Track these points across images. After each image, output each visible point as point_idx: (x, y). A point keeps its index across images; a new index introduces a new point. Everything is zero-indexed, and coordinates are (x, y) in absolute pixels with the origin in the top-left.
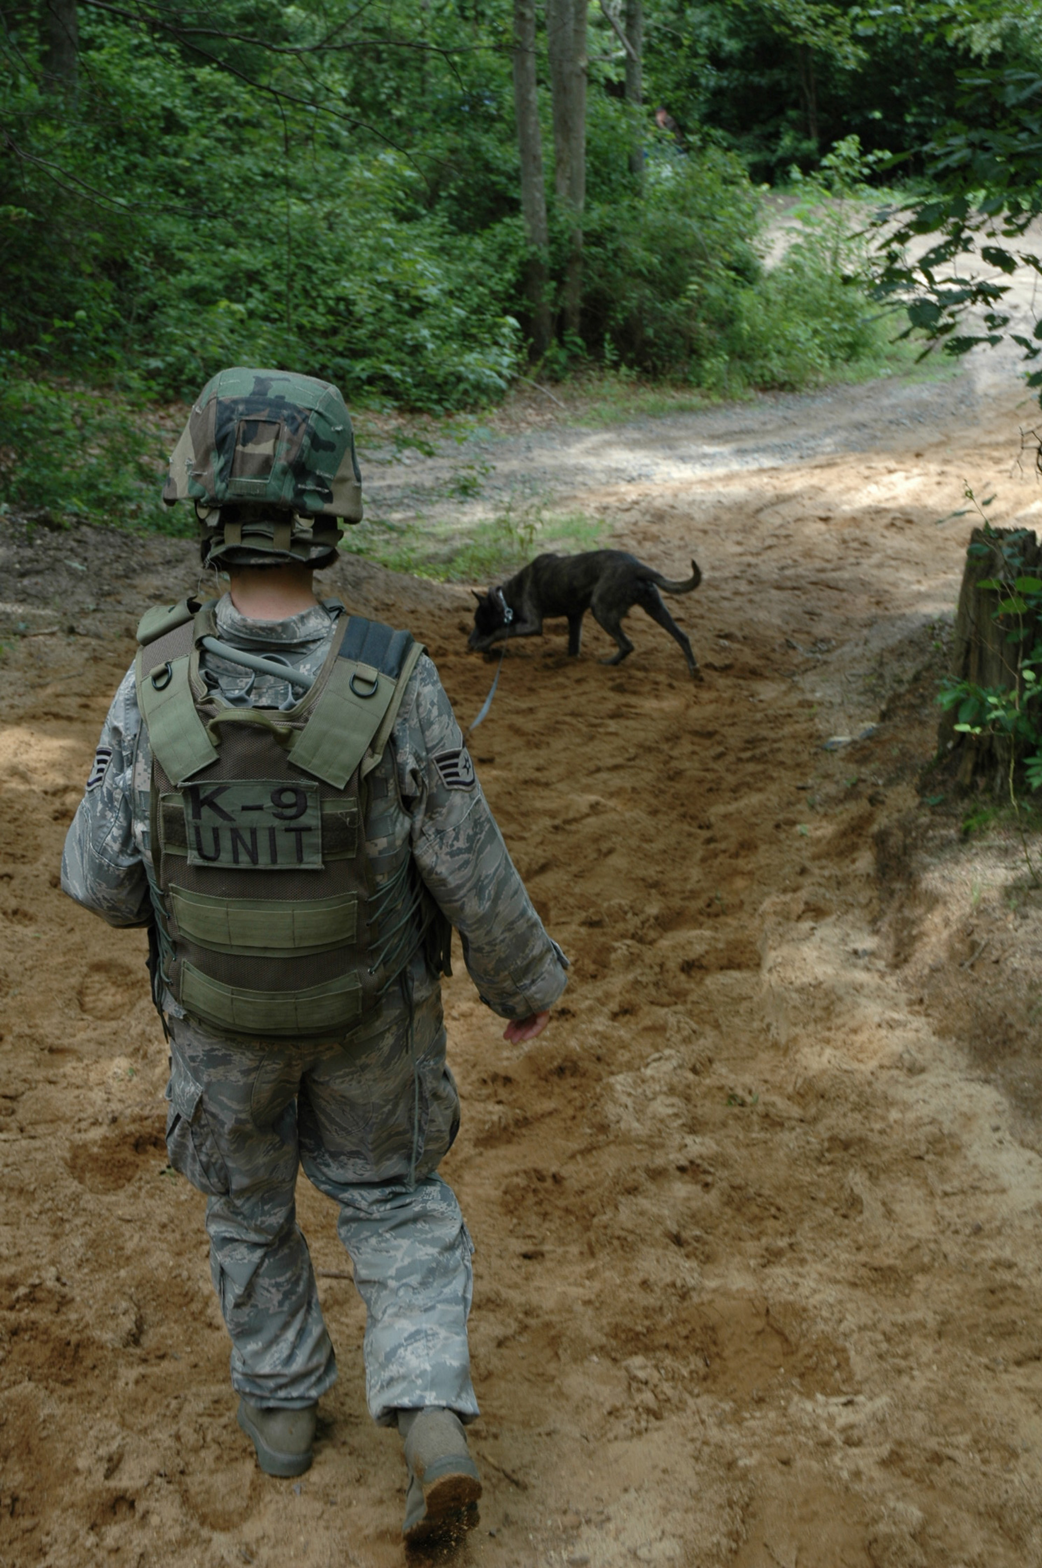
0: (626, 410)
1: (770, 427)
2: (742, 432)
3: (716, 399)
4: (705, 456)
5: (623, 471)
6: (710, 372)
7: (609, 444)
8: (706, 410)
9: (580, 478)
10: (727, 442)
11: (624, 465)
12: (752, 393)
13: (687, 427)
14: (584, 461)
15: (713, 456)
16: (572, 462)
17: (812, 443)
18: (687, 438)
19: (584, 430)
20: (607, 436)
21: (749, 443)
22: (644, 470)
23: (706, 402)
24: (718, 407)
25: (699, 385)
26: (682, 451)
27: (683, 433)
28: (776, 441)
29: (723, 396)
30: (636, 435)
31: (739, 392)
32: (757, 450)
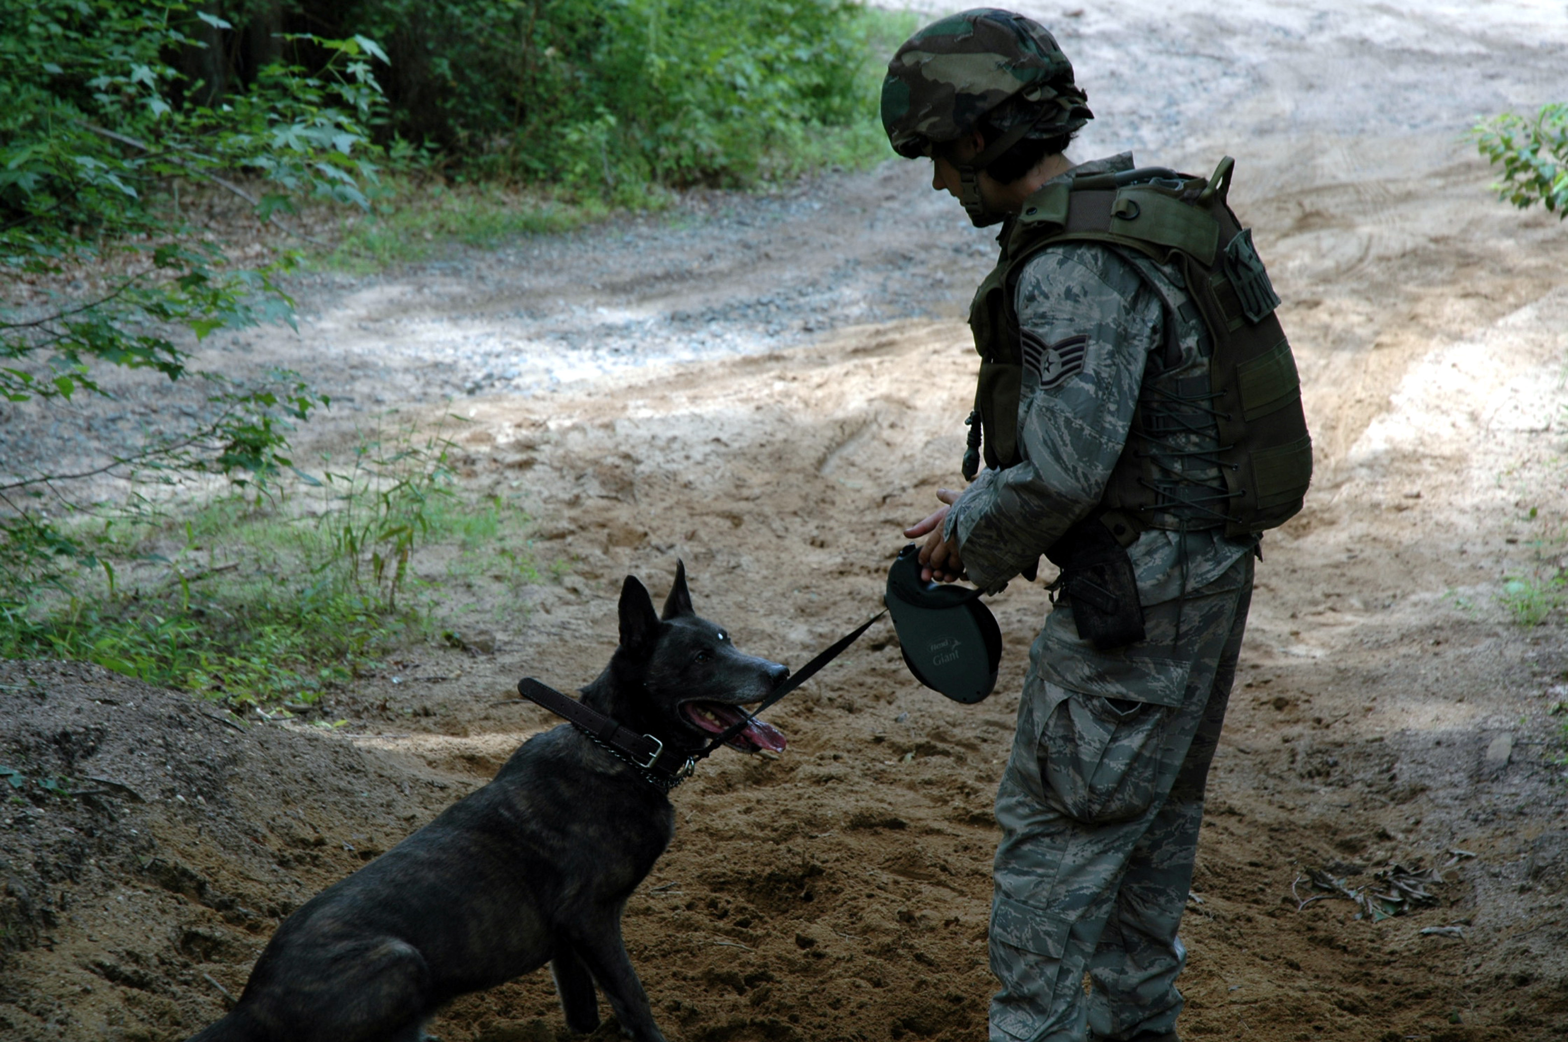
0: (416, 235)
1: (722, 264)
2: (667, 276)
3: (597, 208)
4: (609, 330)
5: (451, 368)
6: (575, 151)
7: (403, 308)
8: (579, 230)
9: (362, 387)
10: (644, 299)
11: (447, 356)
12: (660, 194)
13: (551, 268)
14: (360, 347)
15: (625, 330)
16: (335, 350)
17: (818, 299)
18: (560, 292)
19: (339, 277)
20: (394, 291)
21: (692, 302)
22: (495, 366)
23: (574, 212)
24: (602, 222)
25: (555, 178)
26: (558, 320)
27: (545, 281)
28: (744, 294)
29: (607, 198)
30: (456, 288)
31: (639, 191)
32: (711, 316)
